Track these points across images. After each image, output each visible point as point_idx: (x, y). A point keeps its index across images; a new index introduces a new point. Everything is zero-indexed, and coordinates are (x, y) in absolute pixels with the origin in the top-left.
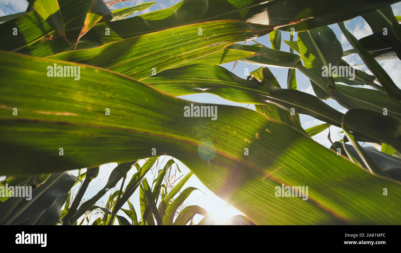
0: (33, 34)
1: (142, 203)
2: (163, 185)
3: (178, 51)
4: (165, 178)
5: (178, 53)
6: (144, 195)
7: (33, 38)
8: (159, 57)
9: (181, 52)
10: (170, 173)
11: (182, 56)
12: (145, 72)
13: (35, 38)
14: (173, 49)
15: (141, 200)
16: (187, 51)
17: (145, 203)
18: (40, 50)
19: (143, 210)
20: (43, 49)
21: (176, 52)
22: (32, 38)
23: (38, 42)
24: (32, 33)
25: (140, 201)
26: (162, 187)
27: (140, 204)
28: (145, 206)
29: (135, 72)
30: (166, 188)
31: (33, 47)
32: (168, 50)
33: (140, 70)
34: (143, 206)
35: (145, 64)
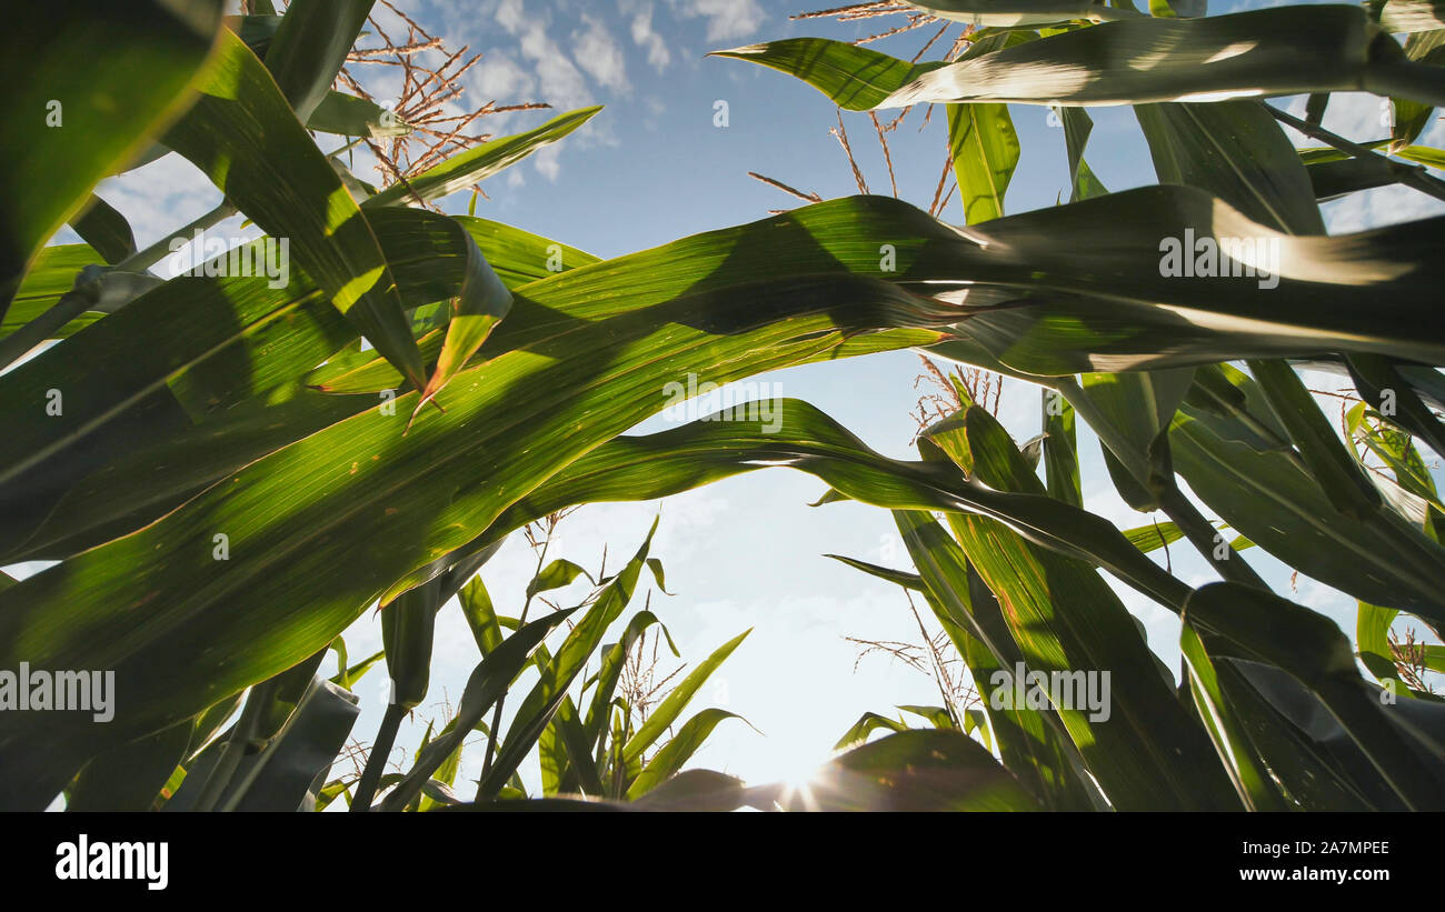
0: (263, 299)
1: (546, 760)
2: (619, 701)
3: (703, 356)
4: (625, 676)
5: (703, 362)
6: (555, 735)
7: (261, 310)
8: (648, 377)
9: (711, 359)
10: (640, 656)
11: (715, 369)
12: (611, 422)
13: (269, 310)
14: (691, 351)
15: (544, 753)
16: (727, 354)
17: (560, 764)
18: (282, 341)
19: (550, 785)
20: (292, 339)
21: (697, 361)
22: (258, 311)
23: (277, 321)
24: (261, 297)
25: (541, 756)
26: (615, 706)
27: (543, 766)
28: (560, 774)
29: (579, 427)
30: (628, 712)
31: (263, 336)
32: (671, 357)
33: (598, 419)
34: (551, 770)
35: (609, 399)
